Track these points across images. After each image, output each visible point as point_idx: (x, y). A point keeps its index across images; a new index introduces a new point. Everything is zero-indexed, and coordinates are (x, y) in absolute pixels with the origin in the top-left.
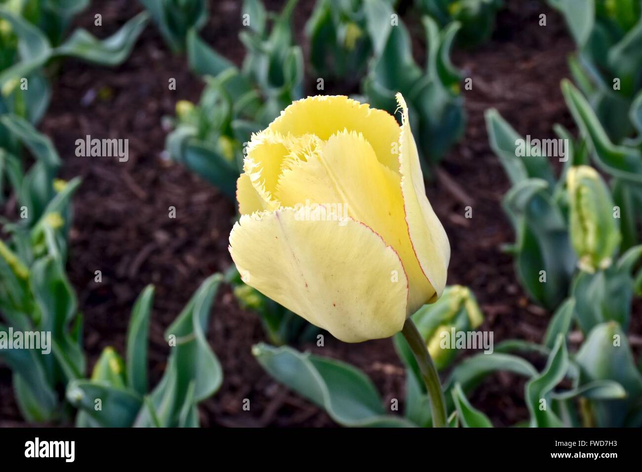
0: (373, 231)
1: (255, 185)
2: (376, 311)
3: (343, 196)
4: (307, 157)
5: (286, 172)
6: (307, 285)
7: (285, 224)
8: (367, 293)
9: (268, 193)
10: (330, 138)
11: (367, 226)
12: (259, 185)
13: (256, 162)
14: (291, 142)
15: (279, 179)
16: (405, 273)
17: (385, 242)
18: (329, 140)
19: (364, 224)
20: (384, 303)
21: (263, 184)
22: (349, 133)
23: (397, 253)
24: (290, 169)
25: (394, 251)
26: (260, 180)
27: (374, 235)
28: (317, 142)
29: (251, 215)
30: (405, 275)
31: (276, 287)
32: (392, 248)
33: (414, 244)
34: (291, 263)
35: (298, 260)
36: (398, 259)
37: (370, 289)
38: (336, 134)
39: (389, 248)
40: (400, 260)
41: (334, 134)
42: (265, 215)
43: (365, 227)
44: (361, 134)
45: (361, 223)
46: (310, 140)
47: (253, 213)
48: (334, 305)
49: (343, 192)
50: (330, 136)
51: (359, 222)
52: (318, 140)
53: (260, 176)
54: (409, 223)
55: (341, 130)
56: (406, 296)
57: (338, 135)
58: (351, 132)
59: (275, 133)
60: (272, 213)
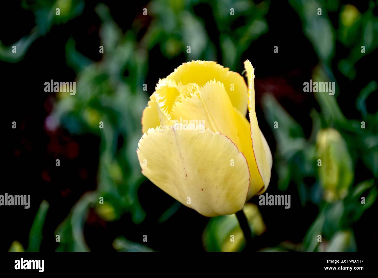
0: (232, 142)
1: (162, 110)
2: (228, 195)
3: (211, 121)
4: (192, 95)
5: (177, 104)
6: (186, 176)
7: (178, 134)
8: (224, 183)
9: (169, 115)
10: (206, 84)
11: (229, 139)
12: (164, 110)
13: (161, 96)
14: (181, 88)
15: (172, 108)
16: (249, 171)
17: (239, 150)
18: (206, 85)
19: (227, 137)
20: (233, 190)
21: (166, 109)
22: (217, 82)
23: (245, 157)
24: (180, 102)
25: (244, 156)
26: (164, 107)
27: (233, 144)
28: (197, 88)
29: (155, 128)
30: (249, 172)
31: (164, 178)
32: (243, 154)
33: (255, 152)
34: (178, 161)
35: (183, 158)
36: (245, 161)
37: (226, 180)
38: (209, 82)
39: (241, 154)
40: (247, 162)
41: (208, 82)
42: (165, 128)
43: (227, 139)
44: (223, 84)
45: (226, 136)
46: (192, 87)
47: (157, 127)
48: (202, 190)
49: (212, 119)
50: (206, 83)
51: (224, 135)
52: (198, 86)
53: (164, 104)
54: (253, 139)
55: (213, 80)
56: (248, 186)
57: (211, 82)
58: (218, 82)
59: (172, 81)
60: (170, 127)
